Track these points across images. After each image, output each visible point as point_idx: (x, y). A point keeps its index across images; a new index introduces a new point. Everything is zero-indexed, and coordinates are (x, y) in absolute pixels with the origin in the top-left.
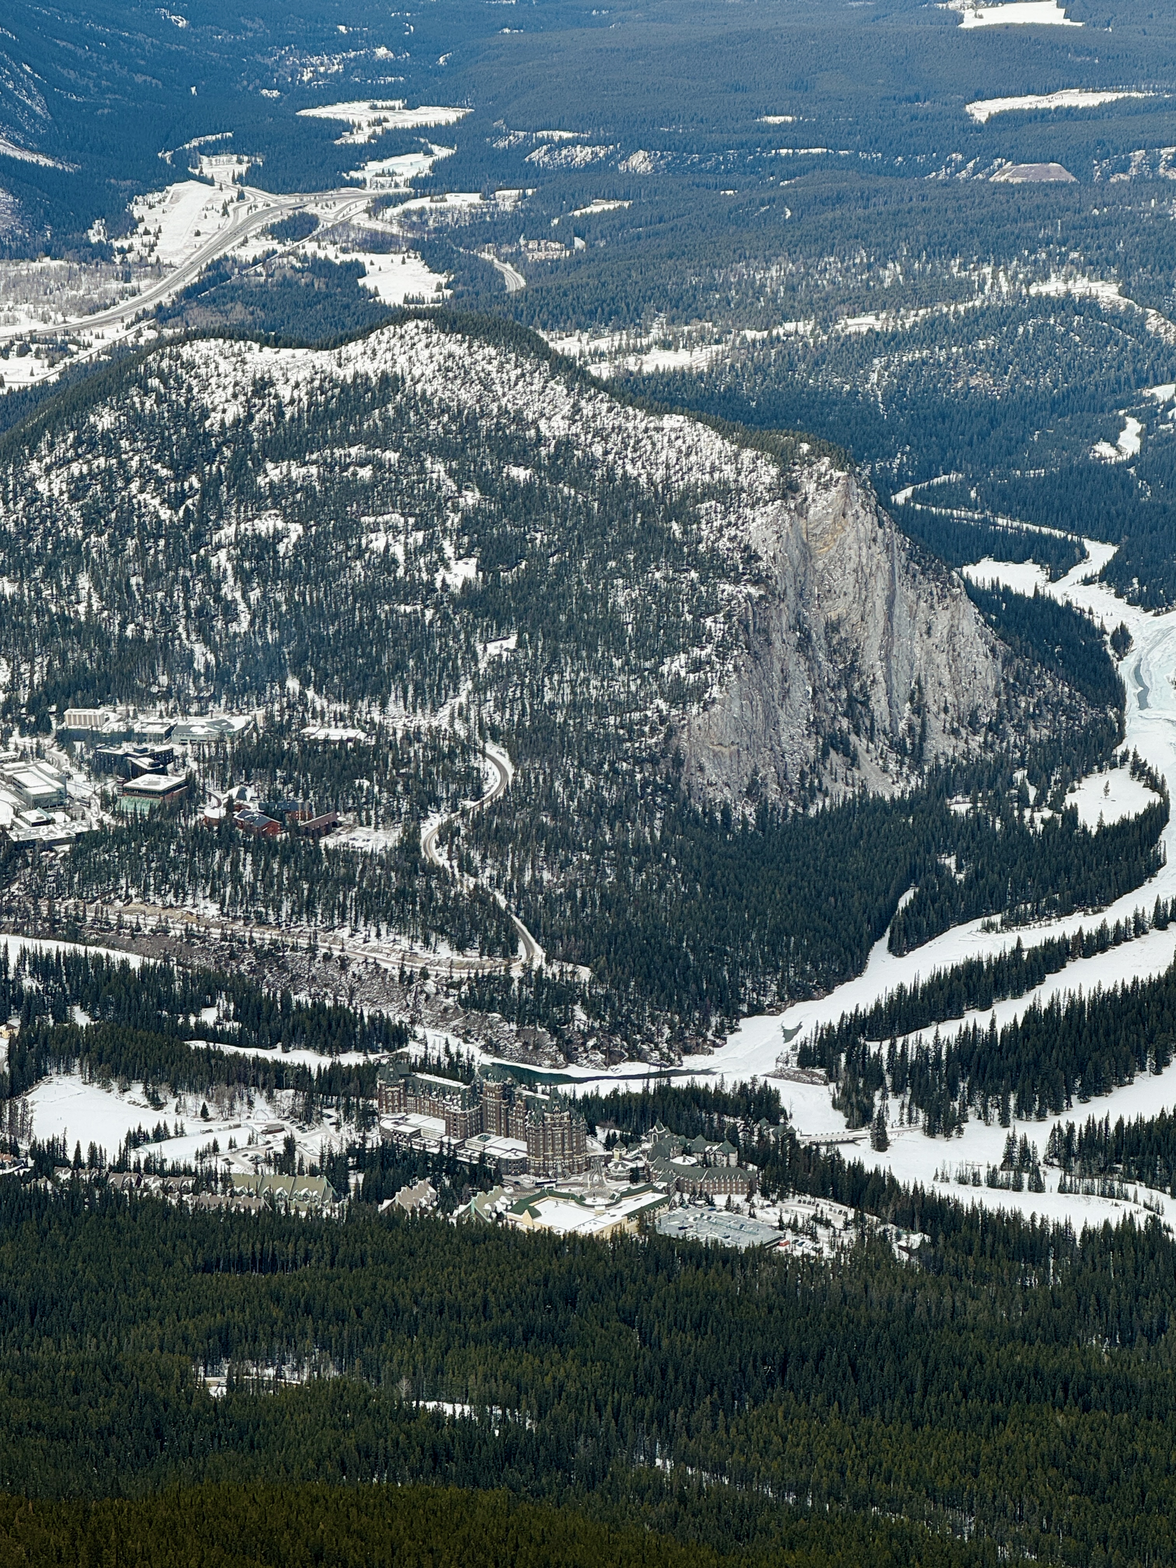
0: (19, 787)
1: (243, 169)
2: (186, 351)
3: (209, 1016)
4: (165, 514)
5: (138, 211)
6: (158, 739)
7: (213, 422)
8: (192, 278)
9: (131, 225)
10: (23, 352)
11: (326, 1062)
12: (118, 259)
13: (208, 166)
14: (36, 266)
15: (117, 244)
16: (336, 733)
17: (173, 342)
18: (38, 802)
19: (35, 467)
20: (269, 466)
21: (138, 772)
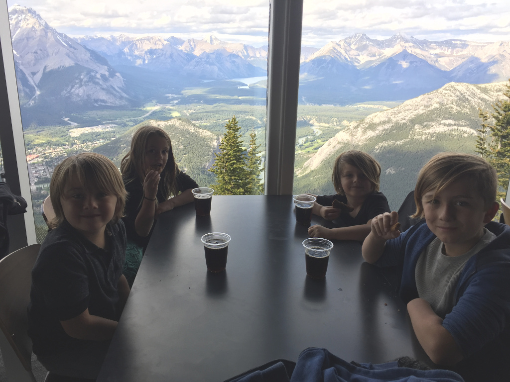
1: (157, 101)
5: (145, 106)
8: (151, 113)
12: (142, 111)
15: (142, 109)
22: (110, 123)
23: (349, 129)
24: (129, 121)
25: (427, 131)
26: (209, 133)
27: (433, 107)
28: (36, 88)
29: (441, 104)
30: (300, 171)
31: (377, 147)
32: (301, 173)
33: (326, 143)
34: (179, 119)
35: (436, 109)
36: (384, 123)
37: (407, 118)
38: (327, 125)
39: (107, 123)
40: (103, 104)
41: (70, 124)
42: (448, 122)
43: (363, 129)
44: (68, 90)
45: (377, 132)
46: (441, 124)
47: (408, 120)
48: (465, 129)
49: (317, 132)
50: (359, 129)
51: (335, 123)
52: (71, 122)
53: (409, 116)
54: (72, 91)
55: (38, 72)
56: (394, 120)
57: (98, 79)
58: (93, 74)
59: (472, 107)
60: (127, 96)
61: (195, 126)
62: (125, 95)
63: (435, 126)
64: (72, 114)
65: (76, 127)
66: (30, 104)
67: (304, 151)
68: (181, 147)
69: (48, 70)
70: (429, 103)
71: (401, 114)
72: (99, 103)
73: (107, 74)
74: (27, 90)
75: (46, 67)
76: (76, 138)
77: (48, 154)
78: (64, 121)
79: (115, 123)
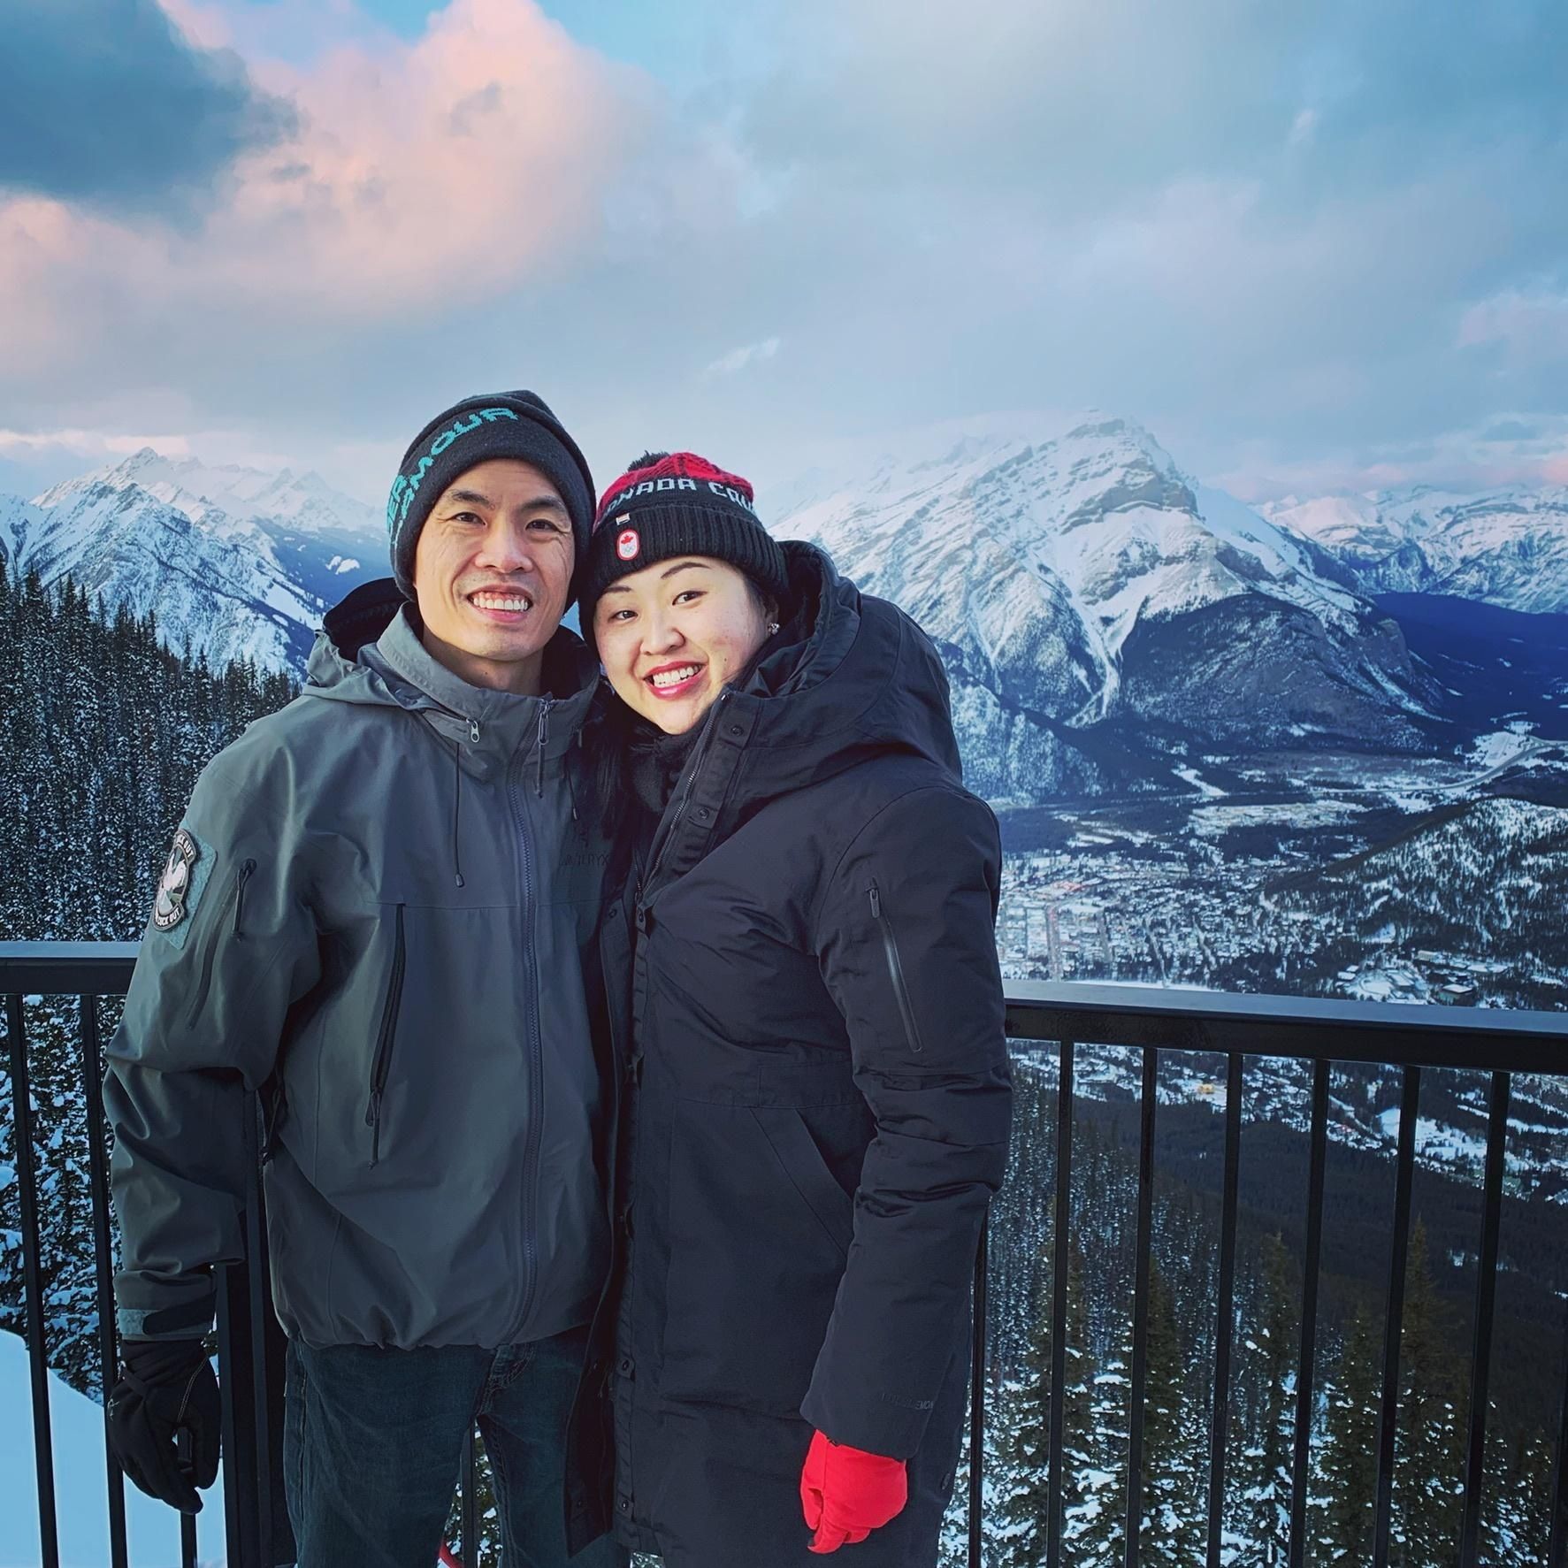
0: (1394, 982)
1: (1530, 728)
2: (1495, 803)
3: (1471, 1096)
4: (1476, 872)
5: (1478, 741)
6: (1461, 970)
7: (1504, 834)
8: (1501, 774)
9: (1474, 748)
10: (1418, 797)
11: (1526, 1128)
12: (1466, 762)
13: (1513, 726)
14: (1429, 761)
15: (1467, 756)
16: (1548, 981)
17: (1488, 798)
18: (1402, 989)
19: (1418, 845)
20: (1529, 856)
21: (1450, 983)
22: (1336, 797)
28: (1109, 668)
39: (1327, 797)
40: (1321, 729)
41: (1197, 790)
44: (1208, 676)
52: (1203, 785)
54: (1222, 677)
55: (1120, 617)
57: (1311, 637)
58: (1300, 622)
60: (1415, 707)
64: (1210, 759)
65: (1216, 802)
66: (1080, 720)
69: (1153, 611)
72: (1307, 726)
73: (1349, 622)
74: (1081, 674)
75: (1147, 600)
76: (1210, 840)
77: (1118, 884)
78: (1181, 779)
79: (1356, 800)
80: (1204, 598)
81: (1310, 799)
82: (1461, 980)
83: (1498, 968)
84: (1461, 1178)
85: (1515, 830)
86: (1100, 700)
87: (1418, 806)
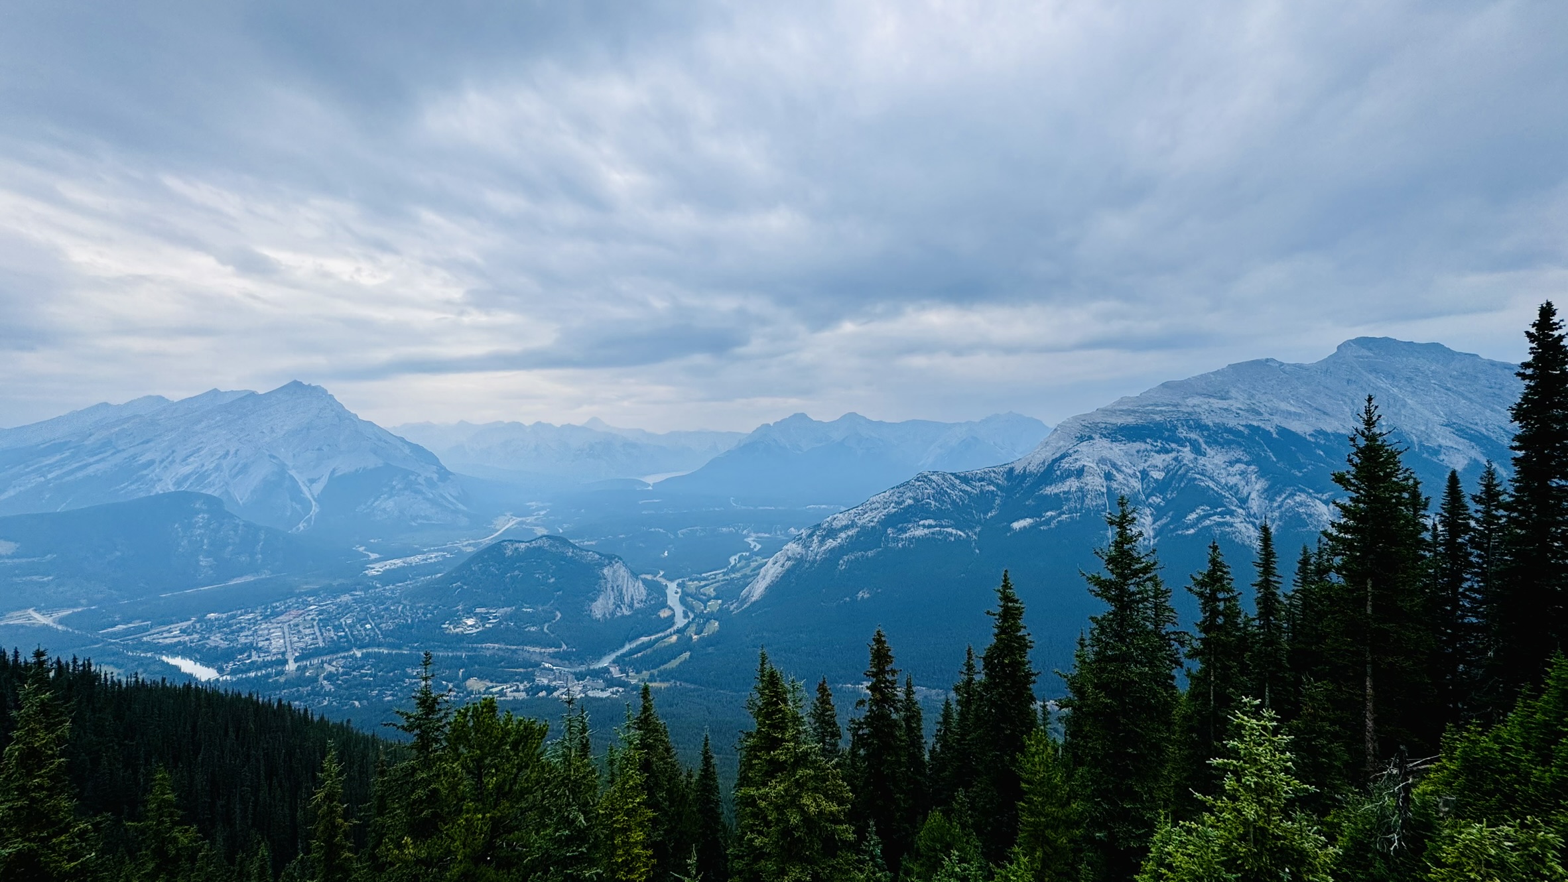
4: (497, 572)
5: (493, 520)
6: (494, 613)
7: (507, 556)
10: (470, 546)
11: (525, 671)
12: (489, 529)
15: (489, 526)
20: (517, 563)
21: (490, 619)
22: (435, 551)
23: (801, 538)
24: (466, 546)
25: (904, 536)
26: (597, 556)
27: (906, 504)
28: (314, 503)
29: (914, 498)
30: (735, 605)
31: (841, 562)
32: (737, 608)
33: (771, 560)
34: (548, 537)
35: (910, 506)
36: (846, 528)
37: (876, 520)
38: (767, 535)
39: (429, 551)
40: (425, 522)
41: (369, 556)
42: (927, 522)
43: (820, 538)
44: (369, 503)
45: (839, 540)
46: (919, 526)
47: (878, 522)
48: (949, 530)
49: (755, 546)
50: (815, 537)
51: (779, 533)
53: (878, 517)
54: (376, 503)
55: (319, 478)
56: (860, 523)
57: (420, 484)
58: (412, 478)
59: (953, 502)
60: (465, 509)
61: (574, 546)
62: (461, 506)
63: (912, 529)
64: (372, 541)
65: (376, 561)
66: (298, 529)
67: (738, 575)
68: (552, 580)
69: (338, 473)
70: (901, 499)
71: (866, 516)
72: (419, 521)
73: (435, 476)
74: (298, 507)
75: (334, 470)
76: (374, 577)
77: (325, 607)
78: (358, 551)
79: (443, 550)
80: (364, 469)
81: (424, 553)
82: (495, 618)
83: (509, 609)
84: (502, 699)
85: (511, 553)
86: (311, 518)
87: (470, 549)
